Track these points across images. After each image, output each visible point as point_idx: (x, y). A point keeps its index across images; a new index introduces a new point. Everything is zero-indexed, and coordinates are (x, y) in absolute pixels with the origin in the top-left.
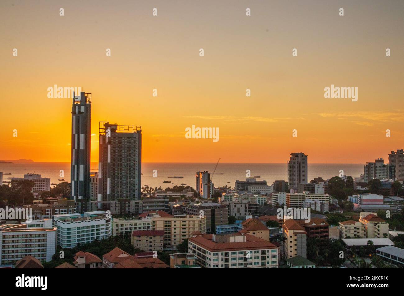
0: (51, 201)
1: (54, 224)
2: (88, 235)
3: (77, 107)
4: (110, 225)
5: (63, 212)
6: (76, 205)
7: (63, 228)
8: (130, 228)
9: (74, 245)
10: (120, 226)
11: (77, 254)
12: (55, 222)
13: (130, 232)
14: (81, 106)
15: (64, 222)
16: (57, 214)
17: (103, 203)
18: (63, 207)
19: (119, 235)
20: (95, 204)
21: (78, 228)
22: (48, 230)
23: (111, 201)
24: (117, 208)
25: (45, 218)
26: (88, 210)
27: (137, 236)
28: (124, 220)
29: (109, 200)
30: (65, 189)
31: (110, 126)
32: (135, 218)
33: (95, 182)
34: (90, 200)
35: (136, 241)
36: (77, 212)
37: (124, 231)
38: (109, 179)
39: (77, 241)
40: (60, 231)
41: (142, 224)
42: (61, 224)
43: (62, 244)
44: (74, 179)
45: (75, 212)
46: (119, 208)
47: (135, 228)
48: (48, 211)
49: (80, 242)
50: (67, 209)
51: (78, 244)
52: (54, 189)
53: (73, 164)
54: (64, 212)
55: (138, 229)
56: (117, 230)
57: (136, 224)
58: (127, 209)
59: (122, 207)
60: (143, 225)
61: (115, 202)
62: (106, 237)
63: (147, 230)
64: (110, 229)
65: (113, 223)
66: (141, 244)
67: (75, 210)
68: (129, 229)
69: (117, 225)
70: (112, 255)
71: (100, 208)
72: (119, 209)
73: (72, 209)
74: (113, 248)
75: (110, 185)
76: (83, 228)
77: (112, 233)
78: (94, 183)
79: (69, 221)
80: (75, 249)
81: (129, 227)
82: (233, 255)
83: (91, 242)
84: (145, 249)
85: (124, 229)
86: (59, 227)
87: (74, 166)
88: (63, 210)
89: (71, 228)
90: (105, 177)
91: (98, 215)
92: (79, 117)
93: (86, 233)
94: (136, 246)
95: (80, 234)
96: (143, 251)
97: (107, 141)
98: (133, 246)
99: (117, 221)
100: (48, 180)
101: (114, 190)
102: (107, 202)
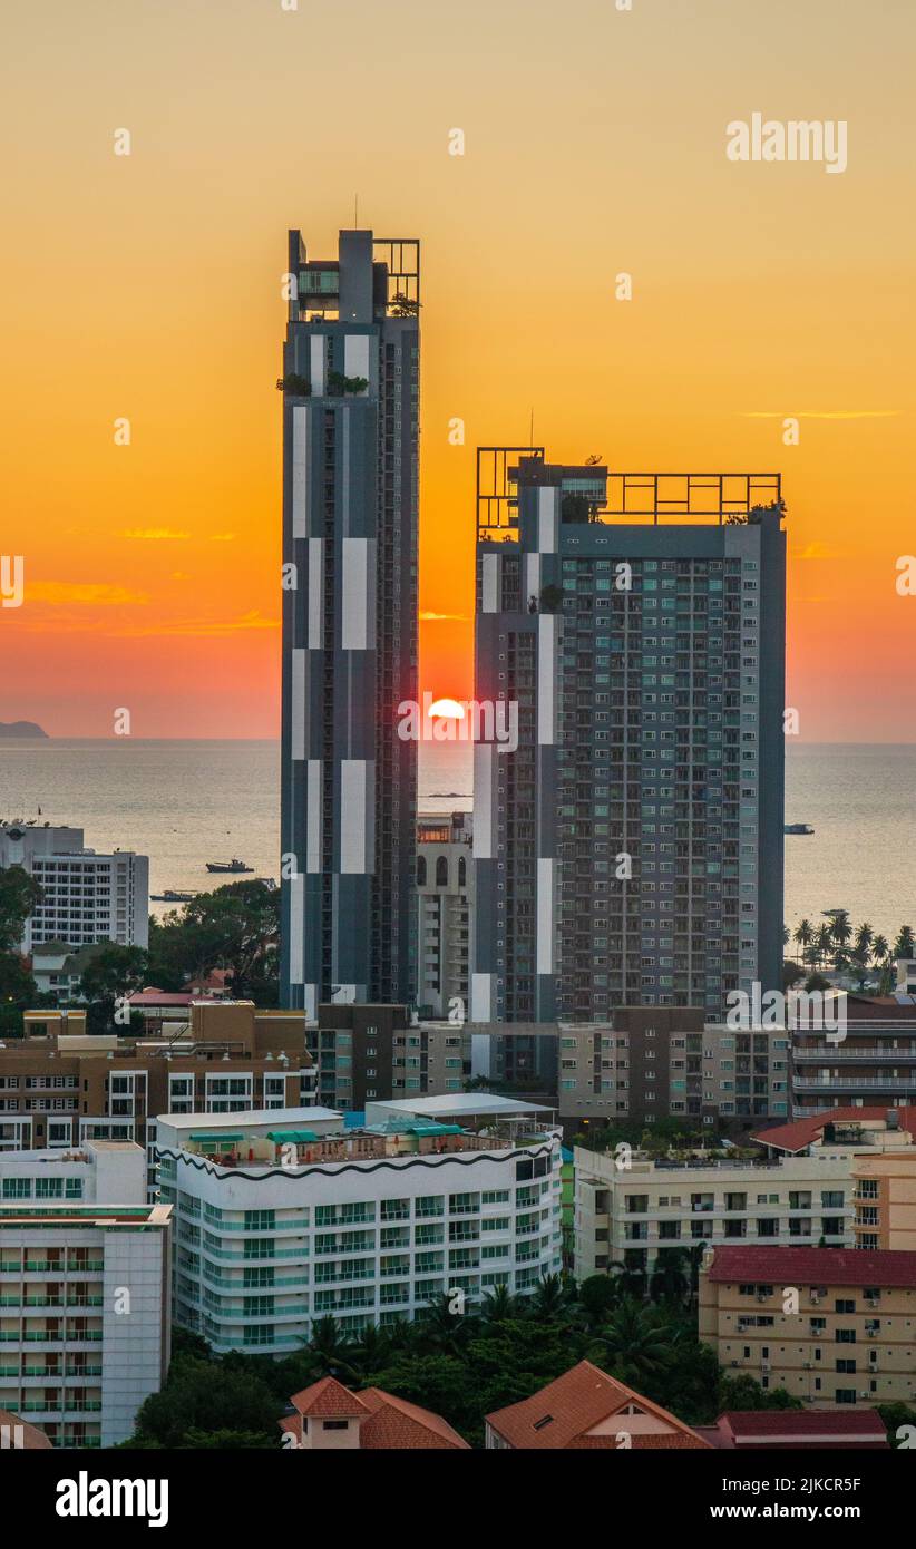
0: (152, 1013)
1: (158, 1177)
2: (394, 1265)
3: (318, 344)
4: (547, 1200)
5: (230, 1096)
6: (315, 1046)
7: (219, 1212)
8: (698, 1228)
9: (300, 1331)
10: (622, 1204)
11: (301, 1401)
12: (166, 1163)
13: (696, 1255)
14: (348, 338)
15: (222, 1170)
16: (181, 1108)
17: (509, 1039)
18: (226, 1058)
19: (616, 1271)
20: (453, 1042)
21: (319, 1210)
22: (113, 1222)
23: (565, 1027)
24: (610, 1077)
25: (100, 1132)
26: (401, 1083)
27: (746, 1289)
28: (652, 1164)
29: (551, 1018)
30: (251, 930)
31: (558, 475)
32: (731, 1156)
33: (453, 887)
34: (415, 1015)
35: (735, 1322)
36: (327, 1101)
37: (652, 1243)
38: (545, 867)
39: (317, 1308)
40: (197, 1228)
41: (784, 1200)
42: (203, 1183)
43: (209, 1321)
44: (302, 867)
45: (304, 1095)
46: (624, 1076)
47: (734, 1228)
48: (121, 1085)
49: (338, 1314)
50: (249, 1075)
51: (325, 1329)
52: (170, 930)
53: (298, 753)
54: (233, 1093)
55: (751, 1237)
56: (602, 1235)
57: (735, 1200)
58: (678, 1084)
59: (645, 1073)
60: (794, 1205)
61: (589, 1029)
62: (518, 1286)
63: (822, 1244)
64: (547, 1227)
65: (569, 1181)
66: (773, 1347)
67: (305, 1084)
68: (686, 1230)
69: (602, 1200)
70: (549, 1419)
71: (487, 1075)
72: (620, 1085)
73: (283, 1075)
74: (554, 1370)
75: (556, 908)
76: (356, 1210)
77: (568, 1259)
78: (442, 890)
79: (262, 1161)
80: (303, 1364)
81: (684, 1214)
83: (411, 1317)
84: (798, 1387)
85: (654, 1230)
86: (189, 1204)
87: (303, 765)
88: (224, 1082)
89: (272, 1212)
90: (517, 849)
91: (463, 1120)
92: (330, 412)
93: (377, 1253)
94: (738, 1355)
95: (339, 1257)
96: (781, 1399)
97: (533, 585)
98: (711, 1357)
99: (599, 1173)
100: (133, 868)
101: (585, 942)
102: (538, 1029)
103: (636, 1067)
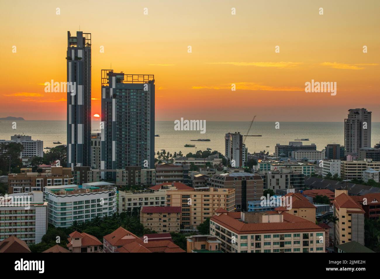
0: (44, 168)
1: (45, 197)
2: (87, 211)
3: (73, 51)
4: (114, 200)
5: (58, 183)
6: (73, 174)
7: (56, 203)
8: (140, 204)
9: (71, 223)
10: (127, 200)
11: (71, 235)
12: (47, 195)
13: (140, 208)
14: (78, 50)
15: (57, 196)
16: (49, 185)
17: (107, 172)
18: (57, 176)
19: (126, 211)
20: (98, 173)
21: (74, 202)
22: (37, 205)
23: (117, 170)
24: (125, 178)
25: (35, 190)
26: (89, 180)
27: (148, 214)
28: (132, 193)
29: (115, 168)
30: (62, 154)
31: (116, 75)
32: (146, 191)
33: (98, 146)
34: (91, 168)
35: (146, 219)
36: (75, 183)
37: (132, 206)
38: (114, 143)
39: (74, 219)
40: (52, 206)
41: (155, 199)
42: (54, 198)
43: (55, 222)
44: (71, 143)
45: (71, 182)
46: (127, 178)
47: (146, 204)
48: (38, 181)
49: (77, 220)
50: (62, 179)
51: (75, 223)
52: (47, 154)
53: (70, 123)
54: (59, 182)
55: (149, 205)
56: (124, 205)
57: (146, 199)
58: (137, 180)
59: (131, 178)
60: (156, 199)
61: (121, 170)
62: (109, 214)
63: (161, 206)
64: (114, 204)
65: (118, 196)
66: (152, 223)
67: (72, 180)
68: (138, 204)
69: (124, 200)
70: (114, 237)
71: (104, 178)
72: (127, 180)
73: (67, 179)
74: (115, 228)
75: (116, 149)
76: (81, 202)
77: (118, 209)
78: (96, 147)
79: (64, 194)
80: (71, 229)
81: (138, 201)
82: (266, 239)
83: (90, 220)
84: (157, 230)
85: (132, 204)
86: (51, 202)
87: (71, 125)
88: (57, 180)
89: (66, 203)
90: (109, 140)
91: (100, 186)
92: (75, 63)
93: (84, 209)
94: (147, 225)
95: (78, 210)
96: (154, 232)
97: (111, 94)
98: (142, 226)
99: (123, 195)
100: (40, 143)
101: (120, 155)
102: (113, 170)
103: (130, 177)
